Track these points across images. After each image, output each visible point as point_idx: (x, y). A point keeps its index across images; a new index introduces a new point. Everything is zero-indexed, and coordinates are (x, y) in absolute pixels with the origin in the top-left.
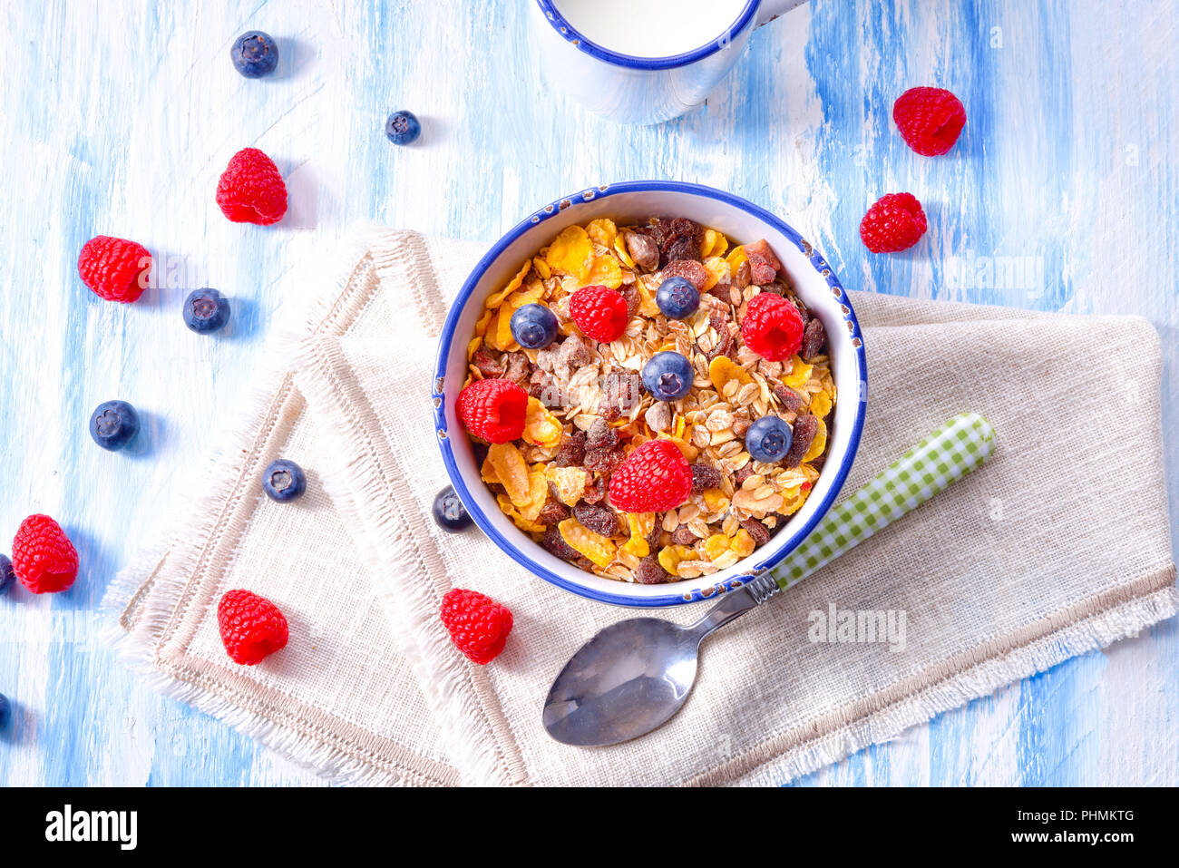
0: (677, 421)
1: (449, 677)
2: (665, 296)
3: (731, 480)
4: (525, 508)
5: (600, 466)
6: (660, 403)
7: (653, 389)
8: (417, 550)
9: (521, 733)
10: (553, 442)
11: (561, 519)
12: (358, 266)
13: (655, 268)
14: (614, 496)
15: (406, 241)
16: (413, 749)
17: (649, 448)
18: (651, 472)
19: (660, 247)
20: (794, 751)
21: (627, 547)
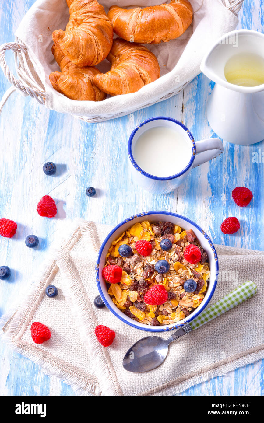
0: (164, 280)
1: (96, 350)
2: (162, 244)
3: (179, 297)
4: (120, 302)
5: (142, 291)
6: (160, 274)
7: (158, 270)
8: (89, 313)
9: (116, 368)
10: (129, 284)
11: (130, 306)
12: (76, 231)
13: (160, 236)
14: (145, 300)
15: (90, 224)
16: (85, 371)
17: (156, 287)
18: (156, 294)
19: (162, 230)
20: (195, 377)
21: (149, 315)
